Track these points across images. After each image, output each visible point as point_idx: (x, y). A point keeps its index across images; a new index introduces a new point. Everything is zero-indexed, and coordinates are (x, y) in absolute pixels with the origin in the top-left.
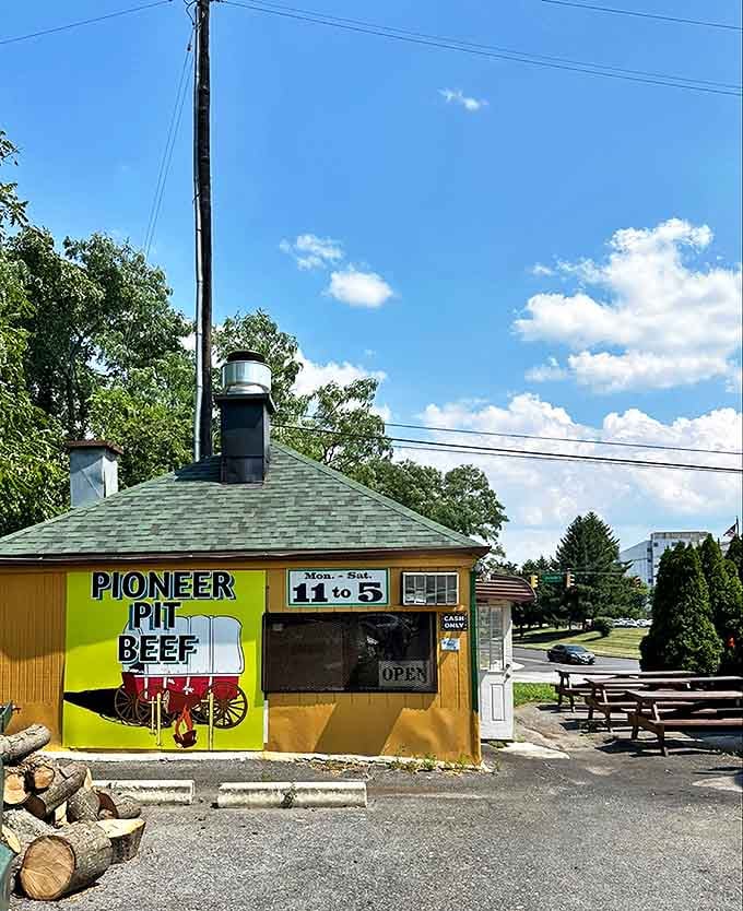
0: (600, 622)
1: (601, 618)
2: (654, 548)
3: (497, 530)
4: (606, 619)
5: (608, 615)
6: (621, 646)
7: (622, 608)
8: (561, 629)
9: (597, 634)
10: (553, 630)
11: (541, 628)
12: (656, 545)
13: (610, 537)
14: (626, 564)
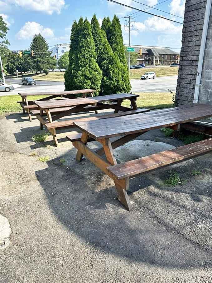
0: (45, 70)
1: (45, 69)
2: (58, 49)
3: (6, 34)
4: (47, 69)
5: (47, 68)
6: (51, 78)
7: (51, 66)
8: (34, 73)
9: (44, 74)
10: (32, 73)
11: (28, 73)
12: (59, 48)
13: (46, 43)
14: (51, 52)
